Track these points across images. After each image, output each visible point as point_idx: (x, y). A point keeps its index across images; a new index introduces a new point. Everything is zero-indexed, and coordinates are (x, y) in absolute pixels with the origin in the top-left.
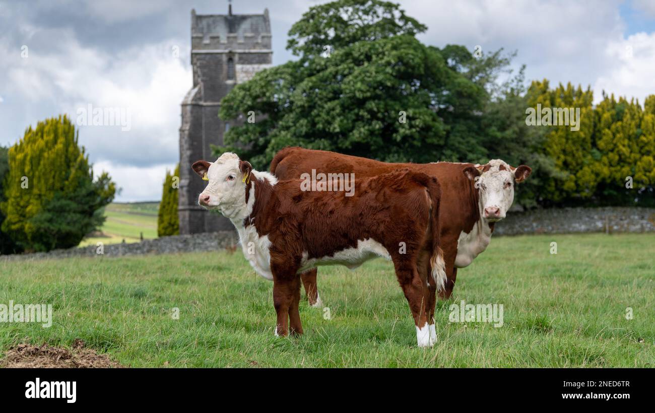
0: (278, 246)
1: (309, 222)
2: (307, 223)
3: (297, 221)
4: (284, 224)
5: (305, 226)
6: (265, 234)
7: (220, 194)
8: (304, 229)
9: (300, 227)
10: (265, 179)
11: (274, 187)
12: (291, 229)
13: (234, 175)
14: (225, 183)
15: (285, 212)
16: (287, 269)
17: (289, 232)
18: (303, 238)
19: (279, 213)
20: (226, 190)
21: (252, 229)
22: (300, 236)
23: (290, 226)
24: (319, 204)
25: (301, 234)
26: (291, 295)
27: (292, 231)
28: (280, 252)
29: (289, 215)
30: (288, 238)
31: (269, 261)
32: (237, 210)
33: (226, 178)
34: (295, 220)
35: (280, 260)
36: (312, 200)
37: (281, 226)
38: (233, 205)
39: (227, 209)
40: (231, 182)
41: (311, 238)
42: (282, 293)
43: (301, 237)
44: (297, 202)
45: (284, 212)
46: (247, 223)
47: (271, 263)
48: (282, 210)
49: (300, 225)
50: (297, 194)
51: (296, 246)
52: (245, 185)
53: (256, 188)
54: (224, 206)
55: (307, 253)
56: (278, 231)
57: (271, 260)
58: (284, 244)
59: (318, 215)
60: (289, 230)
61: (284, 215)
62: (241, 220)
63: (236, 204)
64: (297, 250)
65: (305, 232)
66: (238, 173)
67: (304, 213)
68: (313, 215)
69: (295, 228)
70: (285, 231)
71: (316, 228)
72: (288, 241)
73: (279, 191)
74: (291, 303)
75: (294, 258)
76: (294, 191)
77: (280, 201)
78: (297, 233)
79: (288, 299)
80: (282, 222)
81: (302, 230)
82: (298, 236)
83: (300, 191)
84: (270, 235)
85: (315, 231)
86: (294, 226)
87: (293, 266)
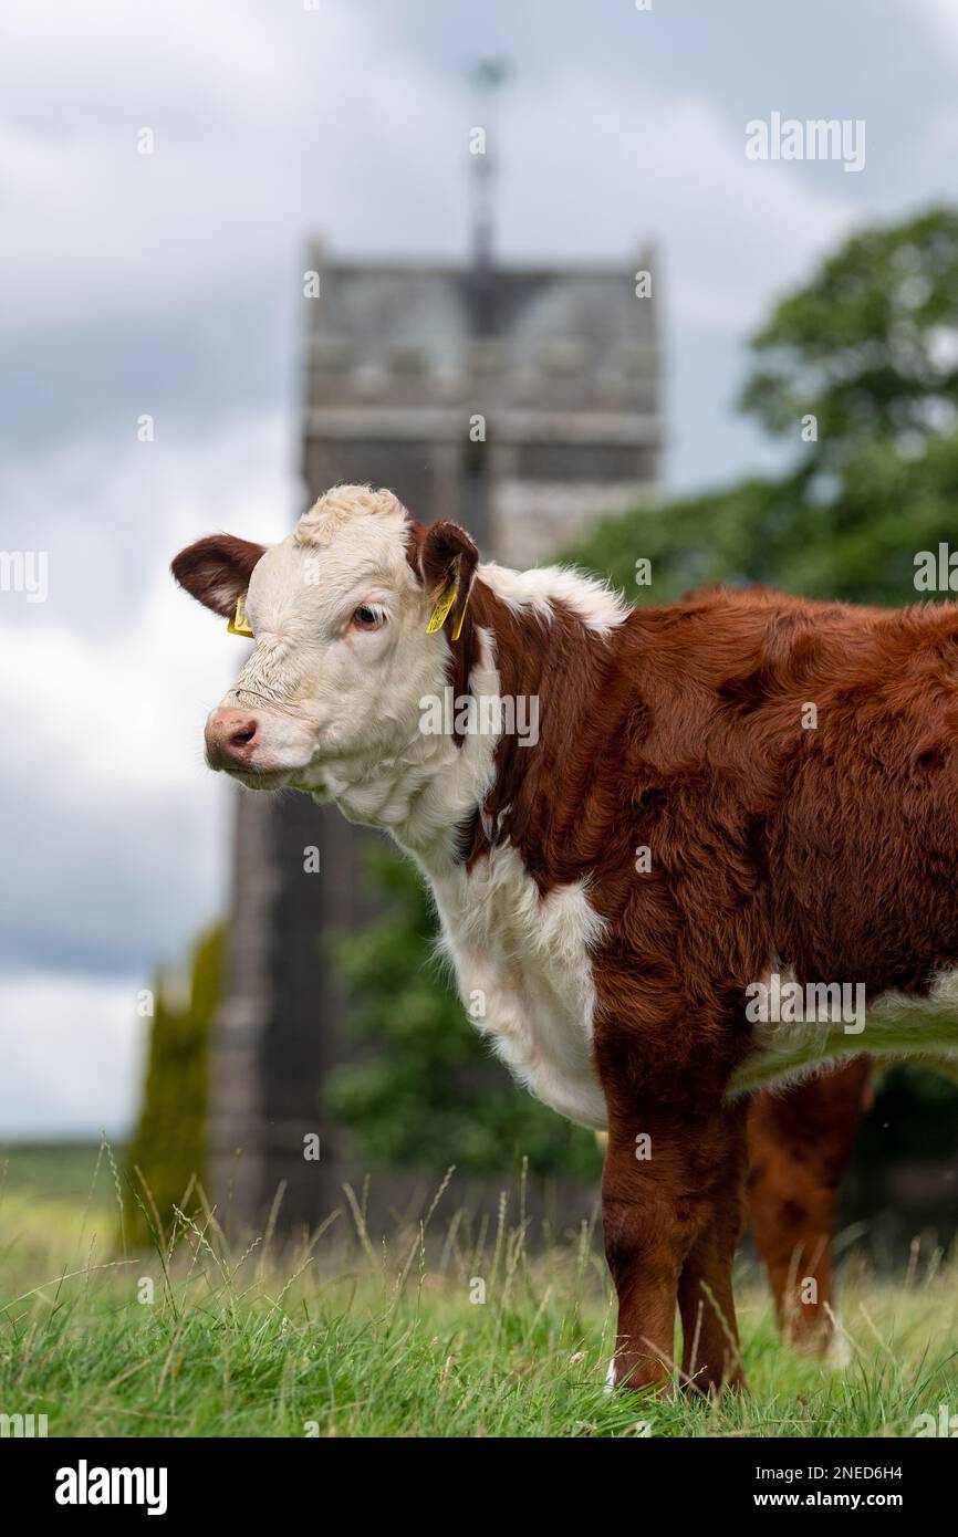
0: (640, 942)
1: (807, 807)
2: (794, 818)
3: (741, 807)
4: (673, 823)
5: (783, 836)
6: (568, 878)
7: (315, 709)
8: (781, 849)
9: (757, 840)
10: (558, 605)
11: (611, 641)
12: (710, 849)
13: (381, 602)
14: (336, 649)
15: (678, 760)
16: (682, 1057)
17: (698, 866)
18: (769, 893)
19: (647, 770)
20: (344, 684)
21: (505, 864)
22: (754, 889)
23: (707, 838)
24: (866, 714)
25: (762, 875)
26: (695, 1198)
27: (719, 864)
28: (650, 970)
29: (698, 780)
30: (692, 897)
31: (587, 1019)
32: (410, 785)
33: (340, 620)
34: (732, 806)
35: (644, 1010)
37: (654, 838)
38: (389, 762)
39: (357, 783)
40: (370, 640)
41: (812, 898)
42: (649, 1185)
43: (761, 894)
44: (745, 712)
45: (673, 759)
46: (472, 844)
47: (596, 1026)
48: (664, 751)
49: (756, 825)
50: (743, 669)
51: (732, 941)
52: (446, 650)
53: (507, 656)
54: (340, 768)
57: (597, 1013)
58: (670, 928)
59: (854, 772)
60: (697, 853)
61: (671, 777)
62: (440, 831)
63: (404, 751)
64: (737, 958)
65: (781, 863)
66: (404, 595)
67: (781, 765)
68: (828, 771)
69: (731, 842)
70: (676, 860)
71: (843, 839)
72: (693, 913)
73: (641, 657)
74: (694, 1238)
75: (716, 1003)
76: (726, 656)
77: (647, 709)
78: (741, 869)
79: (682, 1216)
80: (658, 815)
81: (765, 854)
82: (745, 886)
83: (757, 653)
84: (594, 879)
85: (839, 854)
86: (726, 835)
87: (712, 1044)
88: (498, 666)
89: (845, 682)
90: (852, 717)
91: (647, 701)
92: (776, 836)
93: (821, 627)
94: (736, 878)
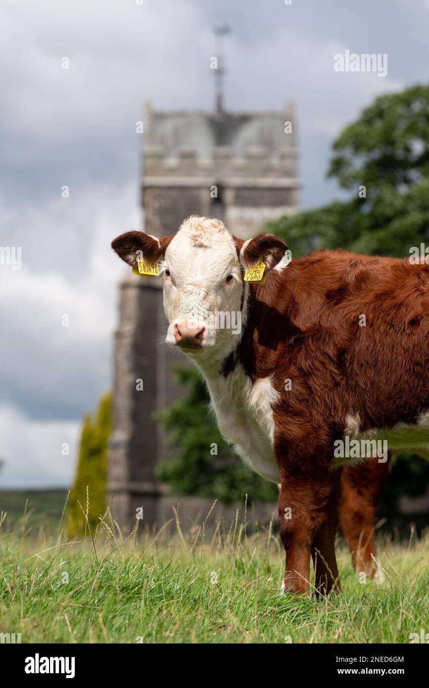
0: (293, 402)
1: (362, 344)
2: (357, 350)
3: (335, 345)
4: (307, 353)
5: (353, 357)
6: (264, 375)
8: (351, 363)
9: (341, 358)
11: (282, 274)
12: (323, 363)
15: (308, 325)
16: (311, 450)
17: (318, 370)
18: (347, 381)
19: (296, 329)
21: (237, 371)
22: (342, 379)
23: (321, 358)
25: (344, 373)
26: (318, 511)
27: (326, 369)
28: (298, 414)
29: (318, 333)
30: (315, 382)
31: (271, 435)
34: (332, 345)
35: (295, 430)
36: (371, 297)
37: (299, 358)
41: (365, 383)
42: (298, 505)
43: (344, 382)
44: (336, 304)
47: (275, 438)
48: (303, 321)
49: (342, 353)
50: (335, 286)
51: (333, 401)
55: (358, 416)
56: (292, 368)
57: (275, 432)
58: (306, 397)
59: (382, 329)
60: (318, 364)
61: (306, 332)
65: (352, 370)
67: (351, 327)
68: (372, 328)
69: (331, 360)
70: (308, 368)
71: (378, 358)
72: (316, 389)
73: (294, 280)
74: (318, 528)
75: (326, 427)
76: (329, 280)
77: (296, 303)
78: (336, 371)
79: (313, 519)
80: (301, 348)
81: (345, 366)
82: (338, 379)
83: (341, 279)
84: (275, 376)
85: (376, 365)
86: (329, 357)
87: (324, 444)
89: (379, 291)
90: (382, 305)
91: (296, 300)
92: (349, 357)
93: (370, 267)
94: (334, 375)
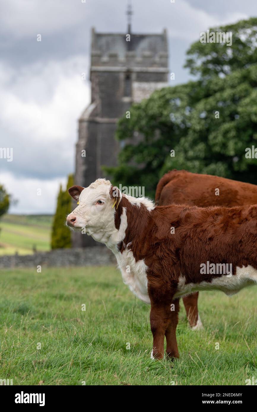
0: (155, 271)
1: (187, 247)
2: (185, 249)
3: (175, 246)
4: (161, 249)
5: (183, 252)
6: (141, 259)
7: (87, 217)
8: (183, 254)
10: (142, 204)
11: (151, 213)
12: (168, 254)
13: (103, 200)
14: (94, 208)
15: (162, 237)
16: (164, 293)
17: (166, 257)
18: (180, 263)
19: (156, 238)
20: (94, 214)
21: (129, 254)
22: (177, 261)
23: (167, 252)
24: (199, 230)
25: (179, 259)
26: (167, 319)
27: (170, 257)
28: (157, 276)
29: (167, 240)
30: (165, 263)
32: (106, 235)
33: (95, 202)
34: (173, 246)
35: (157, 284)
36: (192, 226)
37: (157, 251)
38: (102, 230)
39: (95, 232)
40: (100, 206)
42: (159, 317)
43: (179, 262)
45: (161, 237)
46: (121, 248)
48: (159, 235)
49: (177, 251)
50: (175, 220)
51: (173, 271)
52: (115, 211)
53: (129, 213)
54: (92, 229)
55: (185, 278)
56: (154, 256)
57: (148, 284)
58: (161, 269)
59: (197, 241)
60: (166, 255)
61: (161, 240)
62: (114, 245)
63: (105, 229)
64: (174, 274)
65: (183, 257)
66: (108, 199)
67: (183, 239)
68: (192, 241)
69: (173, 253)
70: (162, 256)
71: (194, 253)
72: (165, 266)
73: (156, 216)
74: (167, 326)
75: (170, 283)
76: (173, 217)
77: (157, 227)
78: (175, 258)
79: (165, 322)
80: (158, 247)
81: (179, 255)
82: (175, 261)
83: (178, 216)
84: (146, 259)
85: (194, 256)
86: (171, 251)
87: (169, 290)
88: (127, 214)
89: (195, 223)
90: (196, 230)
91: (157, 225)
92: (181, 252)
93: (192, 211)
94: (173, 259)
